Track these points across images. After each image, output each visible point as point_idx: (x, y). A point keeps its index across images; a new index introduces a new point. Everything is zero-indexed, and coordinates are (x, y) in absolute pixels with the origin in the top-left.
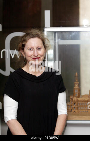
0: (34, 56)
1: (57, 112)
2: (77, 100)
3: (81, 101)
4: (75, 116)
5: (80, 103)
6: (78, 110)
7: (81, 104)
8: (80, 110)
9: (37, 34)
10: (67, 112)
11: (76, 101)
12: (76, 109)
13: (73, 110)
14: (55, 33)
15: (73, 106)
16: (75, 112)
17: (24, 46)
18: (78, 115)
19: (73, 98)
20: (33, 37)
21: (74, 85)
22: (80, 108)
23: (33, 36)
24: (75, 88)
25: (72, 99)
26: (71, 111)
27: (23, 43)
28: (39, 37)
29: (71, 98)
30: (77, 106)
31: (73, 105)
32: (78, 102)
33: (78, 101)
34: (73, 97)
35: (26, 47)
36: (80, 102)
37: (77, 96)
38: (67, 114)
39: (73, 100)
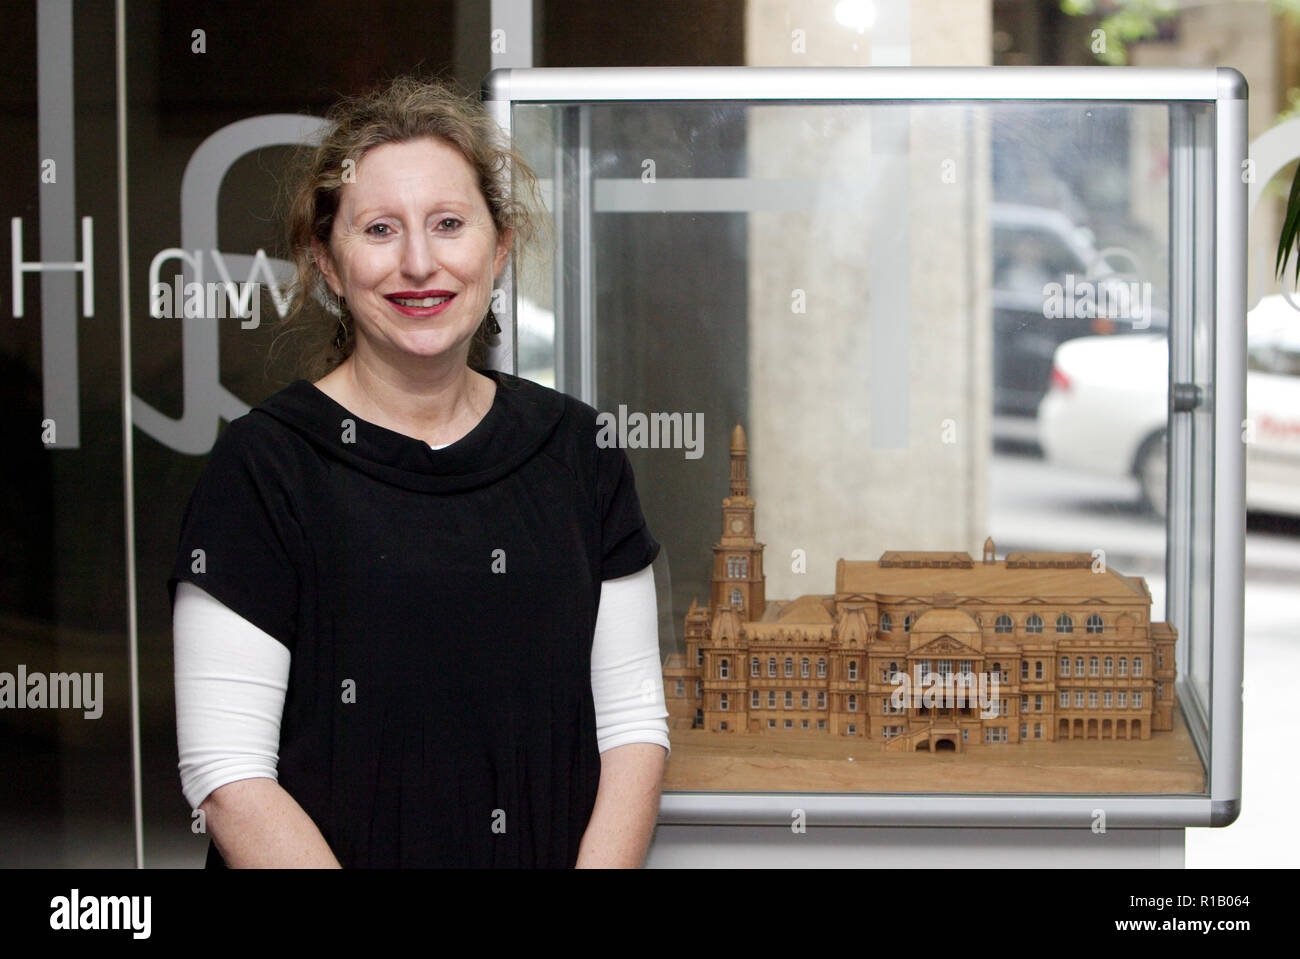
0: (407, 276)
1: (594, 729)
2: (742, 635)
3: (773, 646)
4: (725, 760)
5: (763, 657)
6: (748, 709)
7: (775, 667)
8: (765, 716)
9: (430, 117)
10: (663, 726)
11: (732, 645)
12: (734, 709)
13: (707, 716)
14: (571, 110)
15: (707, 685)
16: (724, 726)
17: (328, 204)
18: (752, 750)
19: (711, 621)
20: (401, 131)
21: (723, 519)
22: (764, 696)
23: (401, 124)
24: (725, 542)
25: (704, 629)
26: (698, 722)
27: (326, 185)
28: (447, 138)
29: (699, 618)
30: (742, 686)
31: (709, 673)
32: (748, 651)
33: (750, 648)
34: (712, 615)
35: (345, 209)
36: (767, 650)
37: (745, 603)
38: (666, 743)
39: (709, 637)
